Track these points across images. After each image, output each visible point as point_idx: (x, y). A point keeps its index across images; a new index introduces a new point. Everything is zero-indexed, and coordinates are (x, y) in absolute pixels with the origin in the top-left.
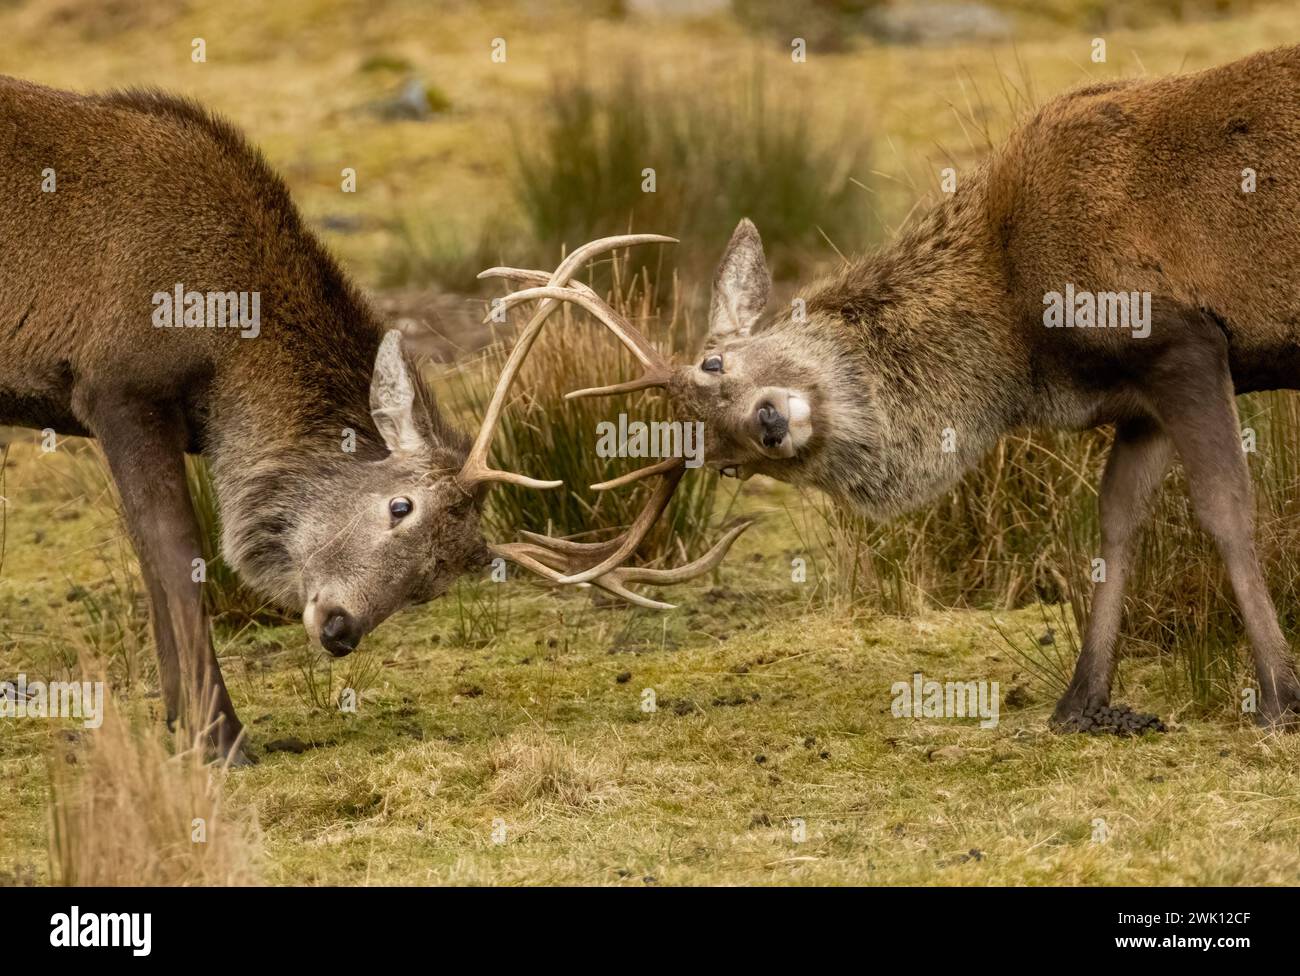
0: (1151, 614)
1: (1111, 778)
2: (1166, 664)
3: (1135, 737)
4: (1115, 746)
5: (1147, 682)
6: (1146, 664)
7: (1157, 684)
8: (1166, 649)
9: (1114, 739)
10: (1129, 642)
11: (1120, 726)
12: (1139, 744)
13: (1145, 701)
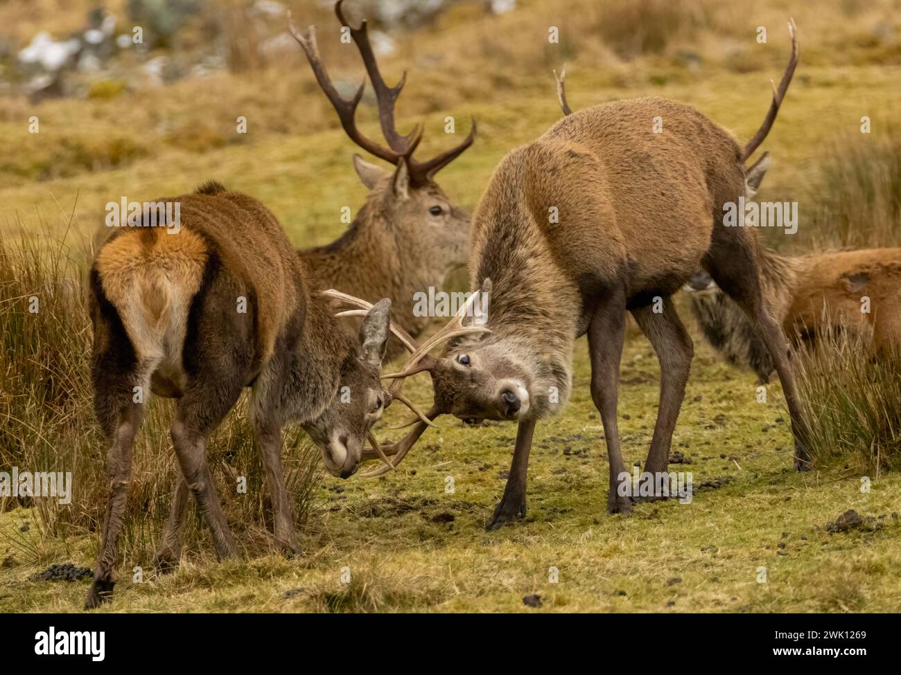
0: (84, 510)
1: (63, 605)
2: (93, 539)
3: (78, 581)
4: (66, 587)
5: (83, 550)
6: (82, 539)
7: (89, 550)
8: (93, 530)
9: (65, 583)
10: (71, 527)
11: (68, 575)
12: (79, 585)
13: (82, 560)
